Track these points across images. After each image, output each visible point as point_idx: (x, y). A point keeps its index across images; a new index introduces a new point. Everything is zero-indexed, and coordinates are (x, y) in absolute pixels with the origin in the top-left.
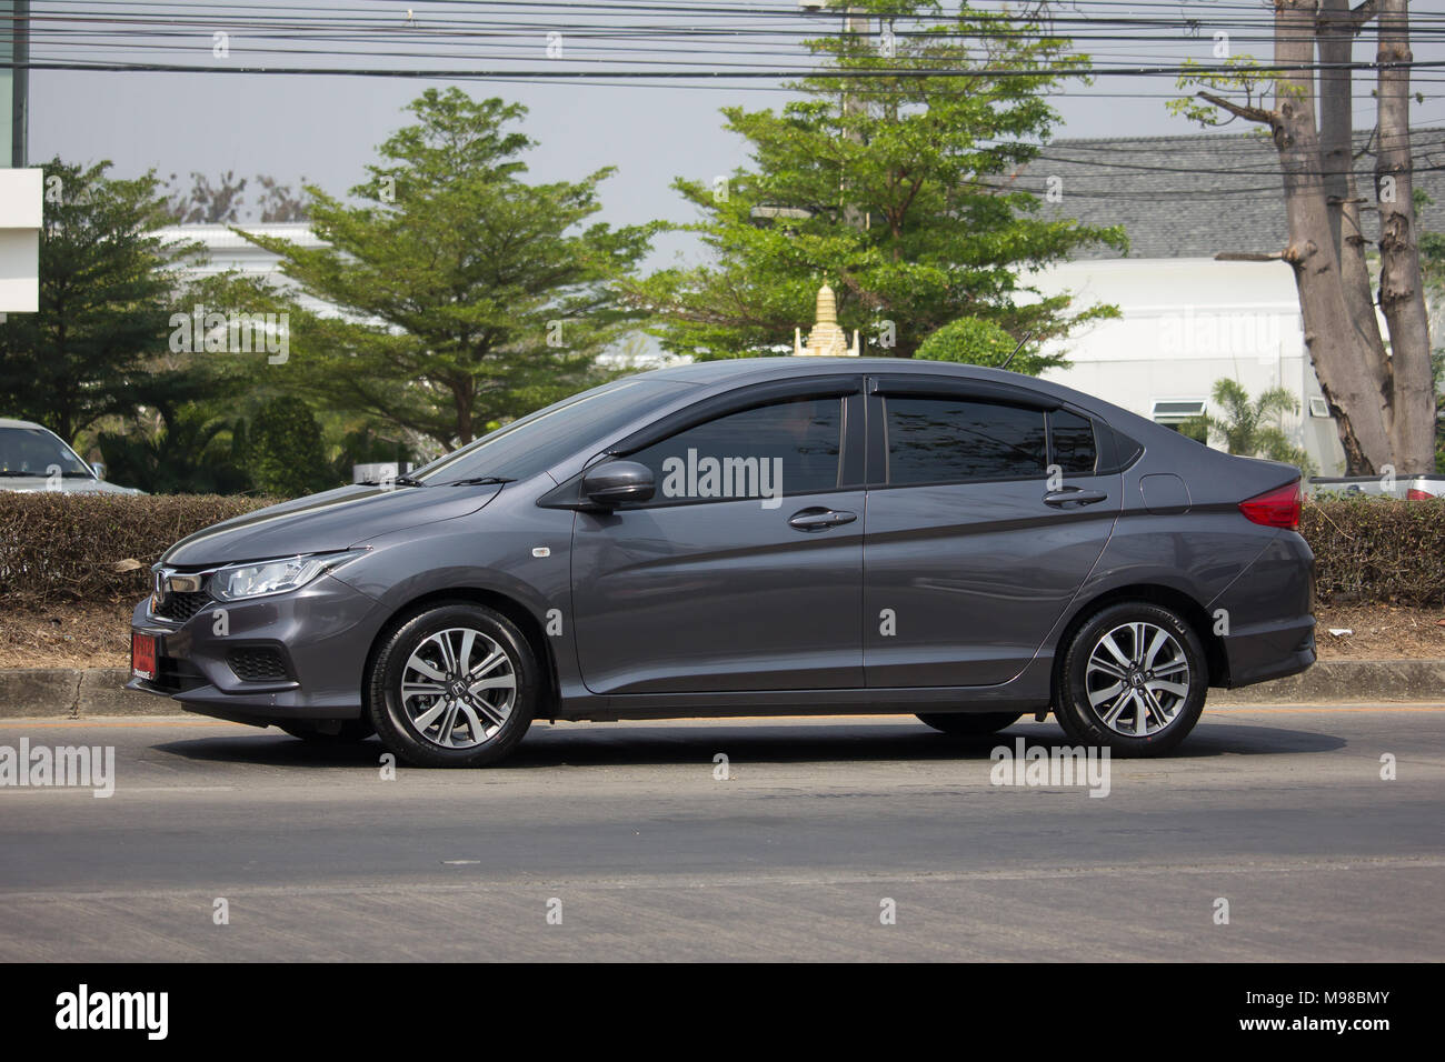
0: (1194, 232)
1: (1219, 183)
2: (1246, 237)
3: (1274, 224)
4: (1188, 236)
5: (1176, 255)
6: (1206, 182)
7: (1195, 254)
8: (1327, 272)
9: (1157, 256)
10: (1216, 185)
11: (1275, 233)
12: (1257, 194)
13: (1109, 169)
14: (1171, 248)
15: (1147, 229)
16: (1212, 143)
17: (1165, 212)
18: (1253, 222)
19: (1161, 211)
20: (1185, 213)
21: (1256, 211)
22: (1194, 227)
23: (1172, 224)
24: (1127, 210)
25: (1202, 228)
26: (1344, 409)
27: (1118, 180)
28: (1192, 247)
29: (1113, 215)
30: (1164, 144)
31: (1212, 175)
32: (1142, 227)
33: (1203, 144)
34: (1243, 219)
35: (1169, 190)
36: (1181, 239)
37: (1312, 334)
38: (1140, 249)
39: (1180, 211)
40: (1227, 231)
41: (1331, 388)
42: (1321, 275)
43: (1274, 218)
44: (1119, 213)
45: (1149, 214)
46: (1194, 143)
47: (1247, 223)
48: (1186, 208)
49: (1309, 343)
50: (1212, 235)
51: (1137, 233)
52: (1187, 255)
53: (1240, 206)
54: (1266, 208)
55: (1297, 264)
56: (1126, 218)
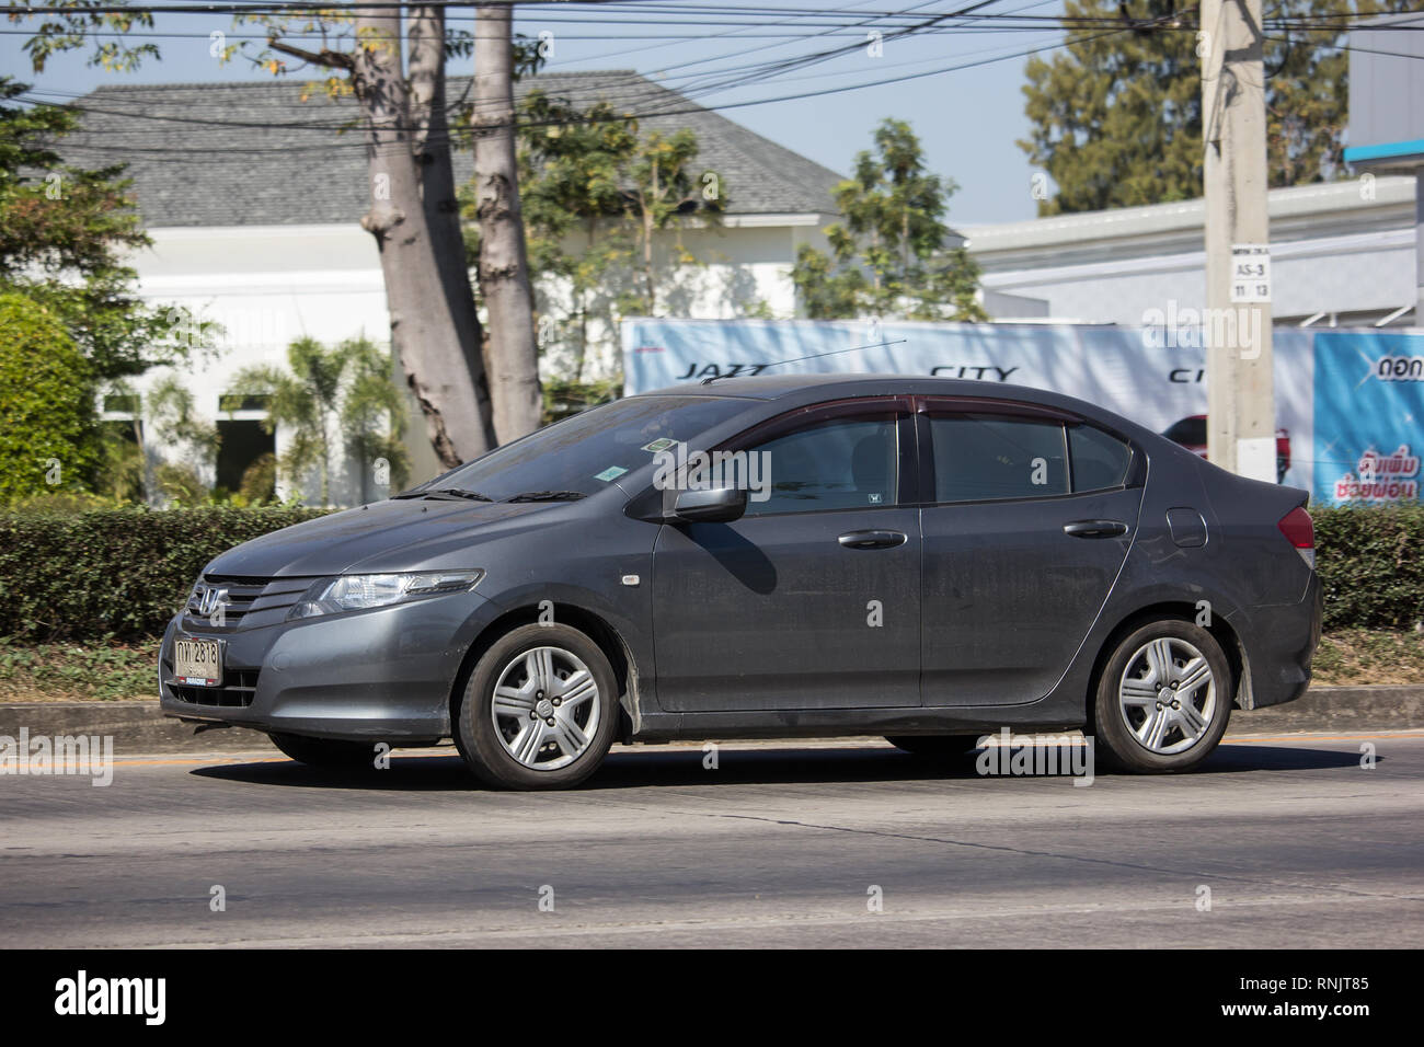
0: (262, 195)
1: (293, 138)
2: (324, 201)
3: (357, 186)
4: (256, 199)
5: (242, 222)
6: (277, 139)
7: (264, 221)
8: (415, 244)
9: (219, 224)
10: (290, 139)
11: (357, 197)
12: (338, 152)
13: (162, 122)
14: (235, 212)
15: (207, 191)
16: (284, 90)
17: (228, 173)
18: (333, 183)
19: (224, 171)
20: (253, 173)
21: (336, 171)
22: (263, 190)
23: (237, 185)
24: (184, 169)
25: (276, 191)
26: (436, 404)
27: (173, 135)
28: (260, 213)
29: (168, 175)
30: (228, 91)
31: (284, 130)
32: (201, 189)
33: (274, 91)
34: (320, 179)
35: (233, 145)
36: (247, 203)
37: (398, 316)
38: (199, 215)
39: (246, 171)
40: (301, 194)
41: (419, 379)
42: (408, 247)
43: (356, 179)
44: (175, 172)
45: (209, 174)
46: (263, 91)
47: (324, 186)
48: (254, 167)
49: (394, 326)
50: (284, 199)
51: (195, 196)
52: (256, 222)
53: (317, 165)
54: (347, 167)
55: (380, 234)
56: (185, 179)
